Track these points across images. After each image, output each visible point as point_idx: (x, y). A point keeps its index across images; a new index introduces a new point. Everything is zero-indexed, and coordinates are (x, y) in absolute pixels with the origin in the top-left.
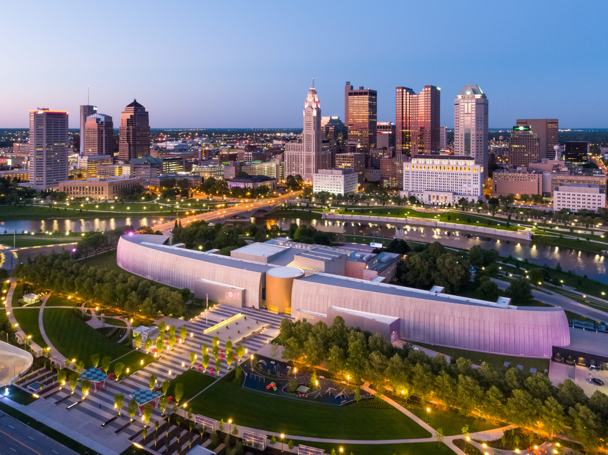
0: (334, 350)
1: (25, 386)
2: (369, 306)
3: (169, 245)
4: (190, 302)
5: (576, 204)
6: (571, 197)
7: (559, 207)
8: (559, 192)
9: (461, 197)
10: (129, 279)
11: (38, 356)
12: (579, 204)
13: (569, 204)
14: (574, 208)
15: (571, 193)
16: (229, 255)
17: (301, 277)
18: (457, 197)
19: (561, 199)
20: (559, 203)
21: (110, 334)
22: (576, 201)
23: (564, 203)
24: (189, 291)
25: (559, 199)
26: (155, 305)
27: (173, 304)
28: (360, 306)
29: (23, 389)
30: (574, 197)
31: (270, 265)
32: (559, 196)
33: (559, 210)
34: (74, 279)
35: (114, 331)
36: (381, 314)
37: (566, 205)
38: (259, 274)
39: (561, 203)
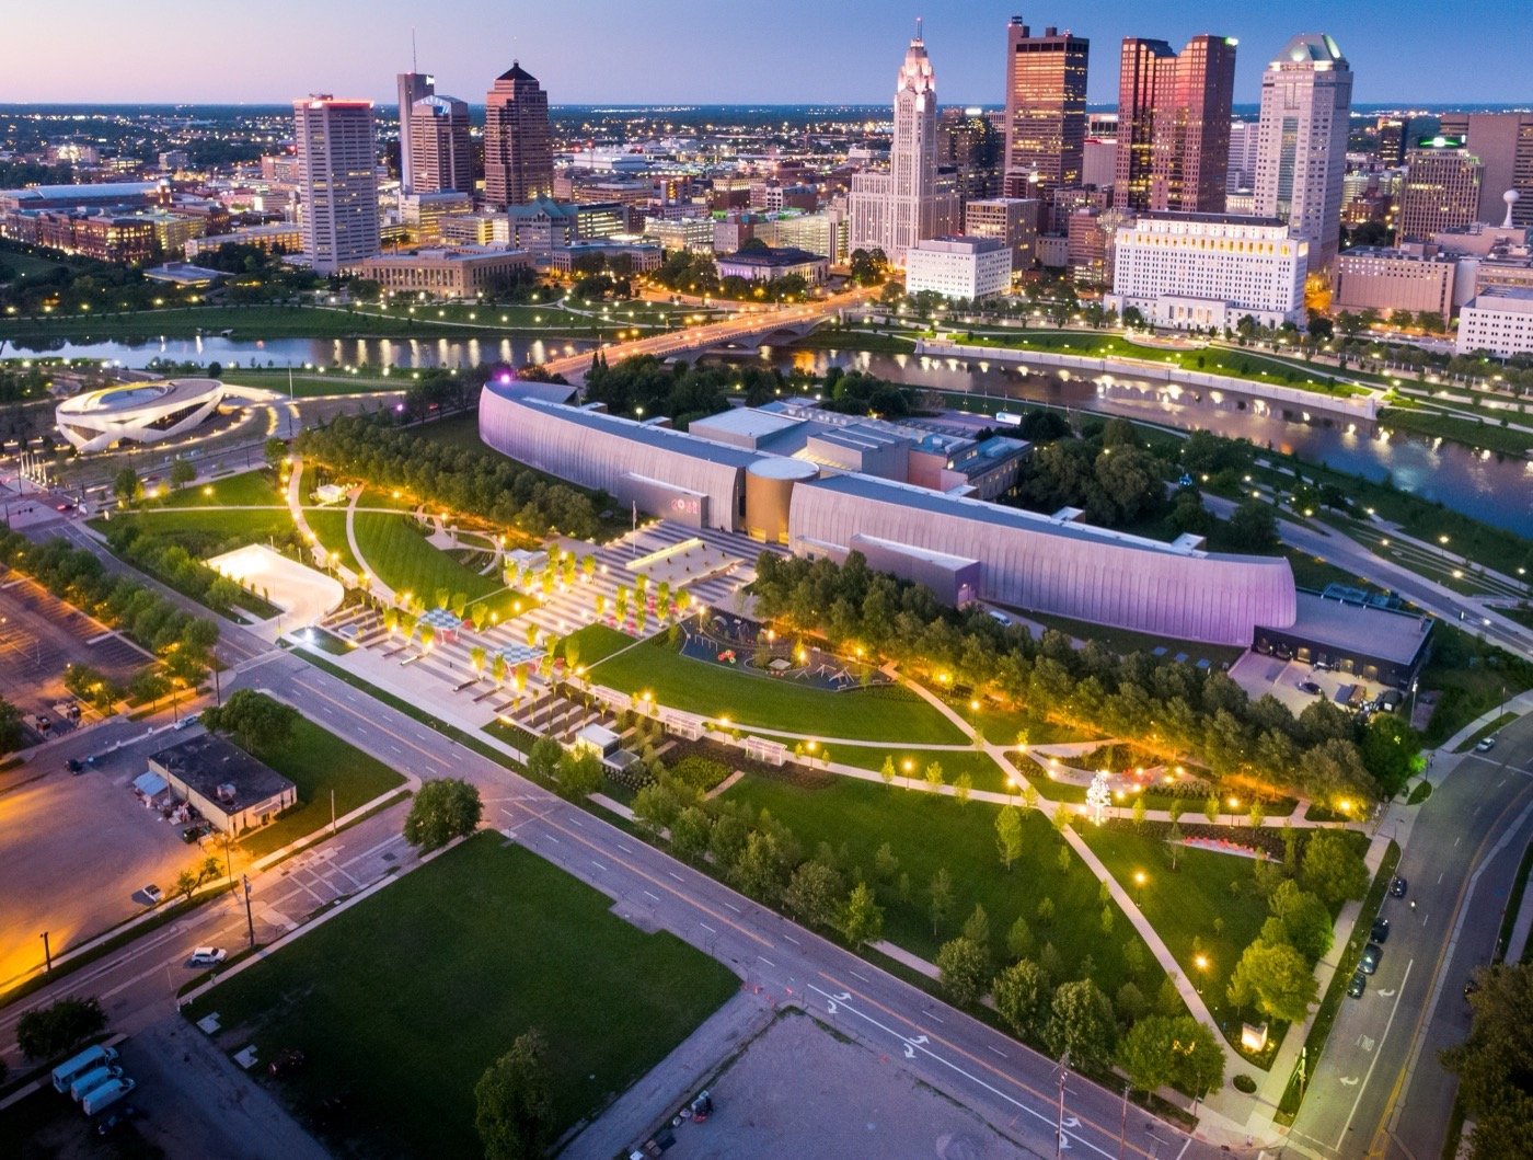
0: (838, 607)
1: (336, 630)
2: (926, 538)
3: (576, 405)
4: (608, 513)
5: (1512, 340)
6: (1502, 322)
7: (1470, 344)
8: (1473, 311)
9: (1244, 313)
10: (498, 468)
11: (350, 587)
12: (1518, 341)
13: (1494, 338)
14: (1505, 348)
15: (1503, 315)
16: (686, 430)
17: (814, 479)
18: (1235, 312)
19: (1477, 328)
20: (1471, 336)
21: (467, 559)
22: (1513, 332)
23: (1482, 337)
24: (606, 494)
25: (1472, 327)
26: (542, 515)
27: (575, 516)
28: (911, 537)
29: (333, 633)
30: (1508, 322)
31: (760, 453)
32: (1473, 319)
33: (1467, 352)
34: (402, 463)
35: (473, 555)
36: (946, 552)
37: (1488, 341)
38: (733, 471)
39: (1476, 336)
